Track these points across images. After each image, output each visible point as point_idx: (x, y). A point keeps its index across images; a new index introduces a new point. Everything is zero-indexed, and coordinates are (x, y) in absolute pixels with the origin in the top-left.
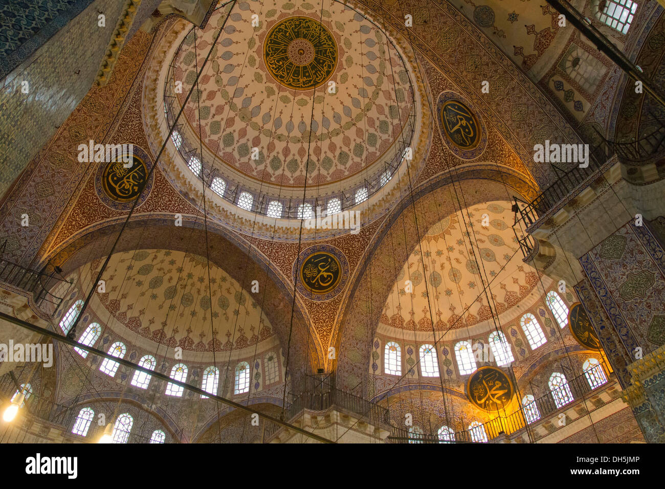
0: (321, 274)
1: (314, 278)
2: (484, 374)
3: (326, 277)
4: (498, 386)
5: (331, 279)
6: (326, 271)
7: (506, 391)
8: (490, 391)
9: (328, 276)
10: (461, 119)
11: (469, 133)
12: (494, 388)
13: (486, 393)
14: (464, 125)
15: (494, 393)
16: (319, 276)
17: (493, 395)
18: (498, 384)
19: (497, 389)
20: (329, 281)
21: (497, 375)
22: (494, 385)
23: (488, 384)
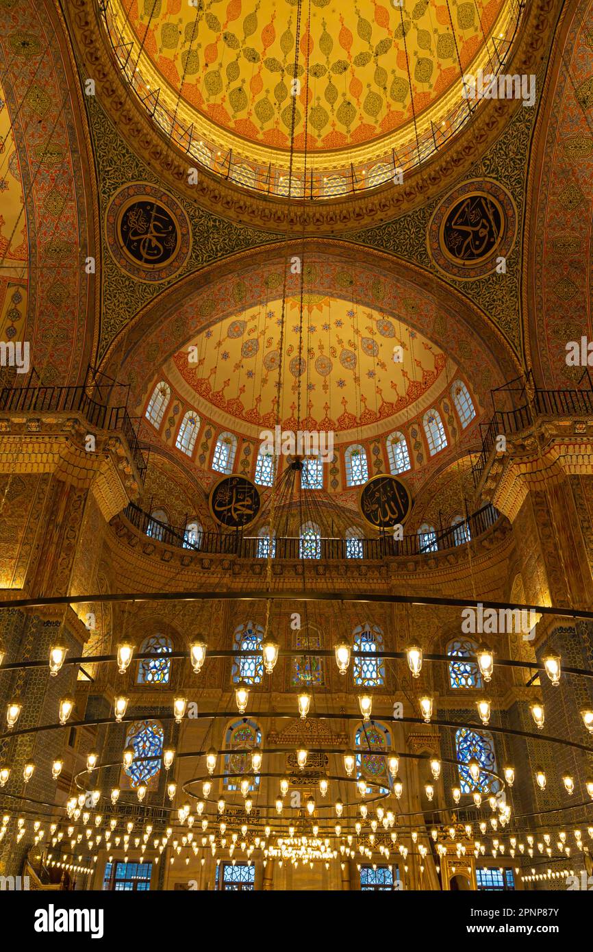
0: (149, 235)
1: (135, 233)
2: (239, 483)
3: (153, 245)
4: (246, 503)
5: (158, 254)
6: (158, 239)
7: (252, 512)
8: (236, 502)
9: (156, 247)
10: (484, 226)
11: (477, 248)
12: (241, 503)
13: (230, 502)
14: (481, 235)
15: (239, 507)
16: (144, 236)
17: (236, 510)
18: (248, 502)
19: (243, 506)
20: (153, 255)
21: (253, 491)
22: (243, 500)
23: (237, 495)
